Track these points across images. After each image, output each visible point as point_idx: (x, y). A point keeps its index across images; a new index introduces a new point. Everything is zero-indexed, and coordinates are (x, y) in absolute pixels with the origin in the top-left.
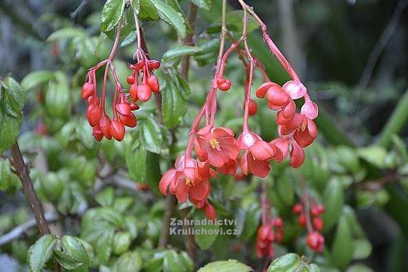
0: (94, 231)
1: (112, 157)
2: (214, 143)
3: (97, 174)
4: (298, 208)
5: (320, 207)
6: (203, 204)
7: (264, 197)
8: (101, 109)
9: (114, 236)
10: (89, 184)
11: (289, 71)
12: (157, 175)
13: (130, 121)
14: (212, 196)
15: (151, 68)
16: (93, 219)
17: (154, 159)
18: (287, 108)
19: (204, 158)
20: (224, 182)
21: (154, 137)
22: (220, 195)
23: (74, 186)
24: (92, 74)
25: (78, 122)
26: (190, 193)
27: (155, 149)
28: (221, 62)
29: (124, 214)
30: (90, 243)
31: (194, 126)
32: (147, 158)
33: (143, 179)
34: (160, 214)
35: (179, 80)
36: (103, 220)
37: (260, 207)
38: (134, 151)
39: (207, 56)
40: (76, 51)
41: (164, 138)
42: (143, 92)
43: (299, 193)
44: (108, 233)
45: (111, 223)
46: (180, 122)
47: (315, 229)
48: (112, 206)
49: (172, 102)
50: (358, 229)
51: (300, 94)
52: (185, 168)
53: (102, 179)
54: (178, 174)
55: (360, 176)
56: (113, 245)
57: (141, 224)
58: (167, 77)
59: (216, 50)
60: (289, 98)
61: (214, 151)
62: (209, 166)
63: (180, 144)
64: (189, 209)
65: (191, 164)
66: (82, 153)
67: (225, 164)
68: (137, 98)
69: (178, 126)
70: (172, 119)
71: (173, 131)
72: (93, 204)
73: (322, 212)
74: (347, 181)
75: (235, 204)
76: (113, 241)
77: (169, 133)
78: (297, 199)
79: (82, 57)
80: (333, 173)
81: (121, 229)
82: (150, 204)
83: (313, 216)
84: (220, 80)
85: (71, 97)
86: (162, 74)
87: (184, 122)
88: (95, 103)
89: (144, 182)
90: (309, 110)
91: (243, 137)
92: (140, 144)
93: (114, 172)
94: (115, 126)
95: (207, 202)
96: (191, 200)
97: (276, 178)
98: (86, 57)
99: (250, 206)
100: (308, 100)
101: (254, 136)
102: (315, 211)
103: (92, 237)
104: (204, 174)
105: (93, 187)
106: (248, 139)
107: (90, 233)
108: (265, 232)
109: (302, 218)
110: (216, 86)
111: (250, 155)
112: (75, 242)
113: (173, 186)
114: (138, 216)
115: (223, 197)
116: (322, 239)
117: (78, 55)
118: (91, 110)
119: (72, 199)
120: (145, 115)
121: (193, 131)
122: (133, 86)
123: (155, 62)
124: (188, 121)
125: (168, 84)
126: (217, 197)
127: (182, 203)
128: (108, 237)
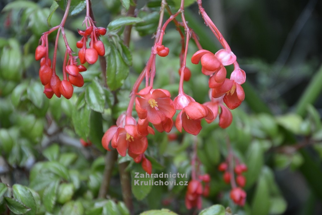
0: (41, 182)
1: (59, 116)
2: (153, 103)
3: (45, 131)
4: (223, 166)
5: (243, 166)
6: (140, 158)
7: (193, 156)
8: (52, 70)
9: (58, 187)
10: (37, 140)
11: (221, 41)
12: (99, 133)
13: (79, 81)
14: (148, 152)
15: (98, 34)
16: (40, 172)
17: (97, 118)
18: (219, 74)
19: (143, 116)
20: (160, 140)
21: (98, 98)
22: (156, 151)
23: (24, 142)
24: (44, 38)
25: (29, 84)
26: (129, 148)
27: (98, 108)
28: (161, 32)
29: (68, 168)
30: (38, 192)
31: (134, 88)
32: (91, 117)
33: (87, 135)
34: (101, 168)
35: (122, 47)
36: (49, 172)
37: (190, 163)
38: (80, 110)
39: (147, 27)
40: (28, 21)
41: (107, 100)
42: (90, 56)
43: (225, 153)
44: (54, 184)
45: (56, 176)
46: (122, 85)
47: (238, 185)
48: (58, 160)
49: (116, 67)
50: (275, 188)
51: (230, 62)
52: (126, 125)
53: (49, 136)
54: (120, 130)
55: (278, 140)
56: (58, 195)
57: (84, 177)
58: (112, 44)
59: (155, 22)
60: (221, 64)
61: (153, 110)
62: (147, 123)
63: (121, 105)
64: (127, 163)
65: (131, 121)
66: (32, 112)
67: (162, 122)
68: (85, 61)
69: (119, 89)
70: (115, 82)
71: (116, 93)
72: (40, 158)
73: (245, 170)
74: (267, 145)
75: (168, 161)
76: (58, 191)
77: (111, 94)
78: (223, 159)
79: (34, 26)
80: (254, 138)
81: (65, 181)
82: (91, 160)
83: (236, 174)
84: (159, 47)
85: (22, 63)
86: (107, 41)
87: (125, 85)
88: (47, 64)
89: (88, 138)
90: (238, 76)
91: (179, 99)
92: (86, 104)
93: (60, 130)
94: (64, 85)
95: (144, 157)
96: (131, 154)
97: (205, 139)
98: (37, 26)
99: (181, 163)
100: (237, 67)
101: (189, 98)
102: (238, 169)
103: (39, 187)
104: (143, 130)
105: (40, 143)
106: (183, 101)
107: (37, 183)
108: (194, 186)
109: (226, 175)
110: (155, 52)
111: (184, 115)
112: (24, 190)
113: (115, 141)
114: (81, 170)
115: (158, 153)
116: (244, 194)
117: (31, 24)
118: (43, 70)
119: (22, 154)
120: (90, 78)
121: (133, 93)
122: (81, 50)
123: (101, 29)
124: (128, 84)
125: (112, 51)
126: (153, 153)
127: (122, 156)
128: (54, 188)
